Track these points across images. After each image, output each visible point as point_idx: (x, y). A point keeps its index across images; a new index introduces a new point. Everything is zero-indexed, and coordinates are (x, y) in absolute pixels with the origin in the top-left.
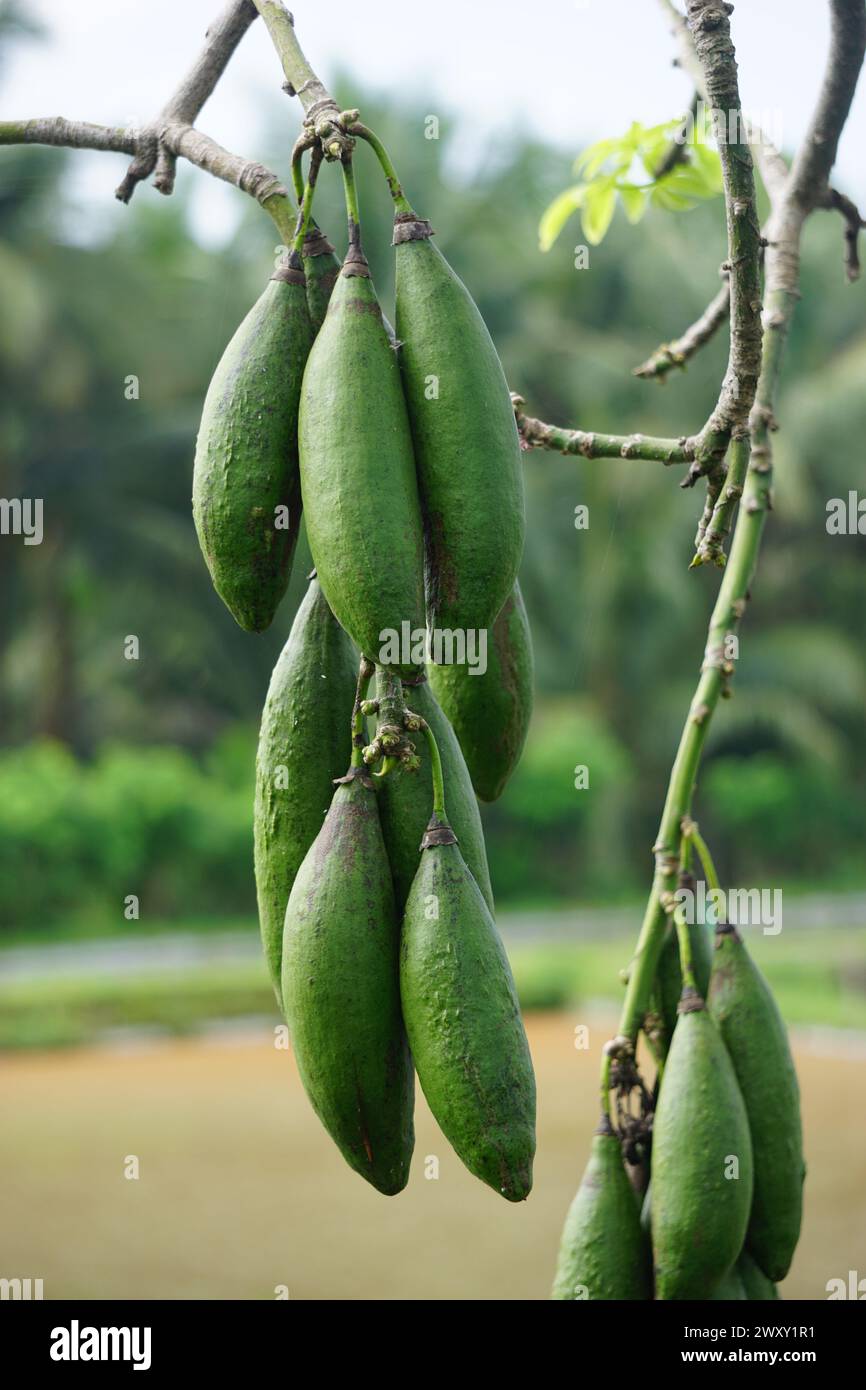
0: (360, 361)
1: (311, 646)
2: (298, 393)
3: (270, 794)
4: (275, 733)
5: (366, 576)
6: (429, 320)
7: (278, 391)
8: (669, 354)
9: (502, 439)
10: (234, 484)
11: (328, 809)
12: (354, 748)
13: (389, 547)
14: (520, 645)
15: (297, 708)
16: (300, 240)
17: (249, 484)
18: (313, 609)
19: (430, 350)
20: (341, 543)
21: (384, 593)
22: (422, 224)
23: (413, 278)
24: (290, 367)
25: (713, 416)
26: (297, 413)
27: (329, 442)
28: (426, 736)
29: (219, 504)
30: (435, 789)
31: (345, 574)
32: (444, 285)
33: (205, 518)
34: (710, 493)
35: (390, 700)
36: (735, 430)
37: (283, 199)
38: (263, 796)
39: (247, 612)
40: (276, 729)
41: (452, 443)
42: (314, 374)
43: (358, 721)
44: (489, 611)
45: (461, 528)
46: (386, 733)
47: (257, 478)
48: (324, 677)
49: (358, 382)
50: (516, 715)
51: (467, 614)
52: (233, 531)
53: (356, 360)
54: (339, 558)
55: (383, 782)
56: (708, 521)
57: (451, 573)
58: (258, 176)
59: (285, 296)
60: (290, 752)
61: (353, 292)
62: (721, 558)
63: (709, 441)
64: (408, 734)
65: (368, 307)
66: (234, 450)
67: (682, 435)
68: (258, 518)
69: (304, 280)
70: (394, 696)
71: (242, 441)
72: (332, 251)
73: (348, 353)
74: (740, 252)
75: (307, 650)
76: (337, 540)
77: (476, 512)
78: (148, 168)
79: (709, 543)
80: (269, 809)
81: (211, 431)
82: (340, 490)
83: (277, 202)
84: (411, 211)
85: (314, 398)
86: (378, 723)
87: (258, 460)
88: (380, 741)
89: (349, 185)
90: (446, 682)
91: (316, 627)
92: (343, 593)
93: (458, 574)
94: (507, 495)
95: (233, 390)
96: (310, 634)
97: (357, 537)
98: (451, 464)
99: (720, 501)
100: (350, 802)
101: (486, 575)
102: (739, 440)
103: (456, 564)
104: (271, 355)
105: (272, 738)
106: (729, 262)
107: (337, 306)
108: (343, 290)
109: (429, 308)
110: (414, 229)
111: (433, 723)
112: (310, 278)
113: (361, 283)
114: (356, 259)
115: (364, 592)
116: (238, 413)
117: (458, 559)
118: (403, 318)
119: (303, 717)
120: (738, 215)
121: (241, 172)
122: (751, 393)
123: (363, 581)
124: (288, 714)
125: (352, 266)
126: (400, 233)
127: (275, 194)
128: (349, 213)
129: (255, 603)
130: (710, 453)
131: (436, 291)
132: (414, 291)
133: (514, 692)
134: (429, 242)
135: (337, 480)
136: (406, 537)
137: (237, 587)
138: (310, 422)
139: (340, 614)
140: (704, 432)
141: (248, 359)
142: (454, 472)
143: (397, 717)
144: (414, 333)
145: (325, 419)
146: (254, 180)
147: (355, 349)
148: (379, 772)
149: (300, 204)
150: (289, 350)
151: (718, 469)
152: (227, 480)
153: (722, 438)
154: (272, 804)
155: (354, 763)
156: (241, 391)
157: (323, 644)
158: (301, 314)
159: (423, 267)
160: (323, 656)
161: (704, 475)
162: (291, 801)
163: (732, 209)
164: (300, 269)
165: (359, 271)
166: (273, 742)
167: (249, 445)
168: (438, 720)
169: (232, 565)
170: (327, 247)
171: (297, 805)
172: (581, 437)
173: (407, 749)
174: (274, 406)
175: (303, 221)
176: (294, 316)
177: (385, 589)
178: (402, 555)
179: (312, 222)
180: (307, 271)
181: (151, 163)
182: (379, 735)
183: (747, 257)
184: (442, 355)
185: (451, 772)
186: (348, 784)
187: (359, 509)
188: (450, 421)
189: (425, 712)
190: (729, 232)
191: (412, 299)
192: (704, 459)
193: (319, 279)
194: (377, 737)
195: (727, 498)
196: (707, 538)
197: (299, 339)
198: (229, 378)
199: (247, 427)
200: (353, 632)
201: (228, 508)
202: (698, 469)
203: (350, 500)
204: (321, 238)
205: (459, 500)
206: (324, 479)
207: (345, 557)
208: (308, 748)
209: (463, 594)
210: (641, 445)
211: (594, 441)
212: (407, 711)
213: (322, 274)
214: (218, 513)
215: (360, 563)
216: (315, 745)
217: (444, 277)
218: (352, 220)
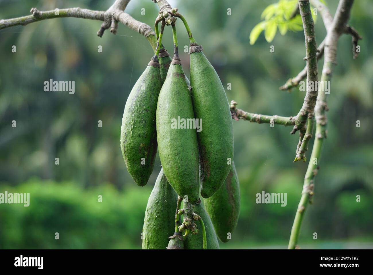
0: (177, 94)
1: (162, 190)
2: (156, 105)
3: (147, 241)
4: (149, 221)
5: (179, 168)
6: (201, 80)
7: (149, 104)
8: (292, 83)
9: (226, 120)
10: (134, 135)
11: (167, 247)
12: (176, 226)
13: (187, 158)
14: (235, 188)
15: (157, 212)
16: (157, 52)
17: (139, 136)
18: (162, 177)
19: (201, 90)
20: (170, 156)
21: (184, 174)
22: (199, 47)
23: (196, 65)
24: (154, 95)
25: (302, 110)
26: (156, 111)
27: (166, 122)
28: (200, 222)
29: (129, 142)
30: (204, 241)
31: (171, 167)
32: (206, 68)
33: (124, 147)
34: (301, 136)
35: (188, 209)
36: (309, 115)
37: (153, 36)
38: (145, 242)
39: (139, 179)
40: (150, 219)
41: (209, 122)
42: (162, 98)
43: (177, 216)
44: (221, 180)
45: (211, 151)
46: (186, 221)
47: (142, 133)
48: (166, 201)
49: (176, 101)
50: (234, 212)
51: (213, 181)
52: (134, 152)
53: (176, 94)
54: (169, 162)
55: (186, 237)
56: (300, 145)
57: (208, 166)
58: (145, 28)
59: (152, 71)
60: (154, 227)
61: (175, 70)
62: (304, 159)
63: (300, 118)
64: (194, 221)
65: (180, 75)
66: (134, 124)
67: (291, 116)
68: (142, 148)
69: (159, 66)
70: (189, 208)
71: (137, 121)
72: (169, 55)
73: (173, 91)
74: (310, 54)
75: (160, 191)
76: (169, 155)
77: (217, 145)
78: (108, 25)
79: (300, 154)
80: (147, 247)
81: (127, 117)
82: (170, 138)
83: (151, 37)
84: (195, 42)
85: (162, 106)
86: (184, 217)
87: (142, 127)
88: (184, 224)
89: (174, 33)
90: (209, 201)
91: (163, 183)
92: (171, 174)
93: (211, 167)
94: (227, 139)
95: (134, 103)
96: (161, 186)
97: (176, 154)
98: (208, 129)
99: (304, 139)
100: (175, 245)
101: (220, 167)
102: (310, 118)
103: (210, 163)
104: (147, 91)
105: (148, 222)
106: (306, 58)
107: (170, 75)
108: (172, 69)
109: (201, 75)
110: (196, 48)
111: (203, 217)
112: (161, 65)
113: (178, 67)
114: (176, 59)
115: (178, 173)
116: (136, 112)
117: (210, 161)
118: (192, 79)
119: (159, 215)
120: (309, 42)
121: (139, 27)
122: (314, 102)
123: (177, 170)
124: (154, 214)
125: (175, 61)
126: (192, 50)
127: (151, 35)
128: (174, 43)
129: (141, 176)
130: (300, 122)
131: (203, 70)
132: (196, 70)
133: (233, 204)
134: (201, 53)
135: (169, 135)
136: (192, 154)
137: (135, 171)
138: (160, 115)
139: (170, 181)
140: (298, 115)
141: (139, 93)
142: (209, 132)
143: (191, 216)
144: (196, 84)
145: (165, 114)
146: (144, 30)
147: (175, 89)
148: (184, 234)
149: (158, 39)
150: (153, 90)
151: (303, 128)
152: (132, 134)
153: (304, 117)
154: (148, 245)
155: (176, 231)
156: (137, 104)
157: (166, 189)
158: (158, 77)
159: (199, 61)
160: (166, 194)
161: (298, 130)
162: (154, 244)
163: (307, 40)
164: (158, 62)
165: (177, 63)
166: (149, 223)
167: (139, 122)
168: (205, 216)
169: (133, 163)
170: (167, 54)
171: (156, 245)
172: (256, 116)
173: (194, 227)
174: (148, 109)
175: (158, 45)
176: (155, 78)
177: (185, 172)
178: (191, 161)
179: (162, 46)
180: (160, 62)
181: (110, 23)
182: (184, 222)
183: (312, 56)
184: (205, 91)
185: (210, 234)
186: (174, 238)
187: (176, 145)
188: (208, 114)
189: (201, 213)
190: (306, 47)
191: (195, 72)
192: (298, 124)
193: (164, 65)
194: (183, 223)
195: (306, 138)
196: (300, 152)
197: (157, 86)
198: (133, 99)
199: (139, 116)
200: (174, 187)
201: (132, 144)
202: (296, 128)
203: (173, 142)
204: (165, 51)
205: (211, 142)
206: (164, 134)
207: (171, 161)
208: (160, 225)
209: (212, 174)
210: (277, 119)
211: (261, 118)
212: (194, 213)
213: (165, 63)
214: (129, 146)
215: (176, 163)
216: (163, 224)
217: (206, 65)
218: (175, 45)
